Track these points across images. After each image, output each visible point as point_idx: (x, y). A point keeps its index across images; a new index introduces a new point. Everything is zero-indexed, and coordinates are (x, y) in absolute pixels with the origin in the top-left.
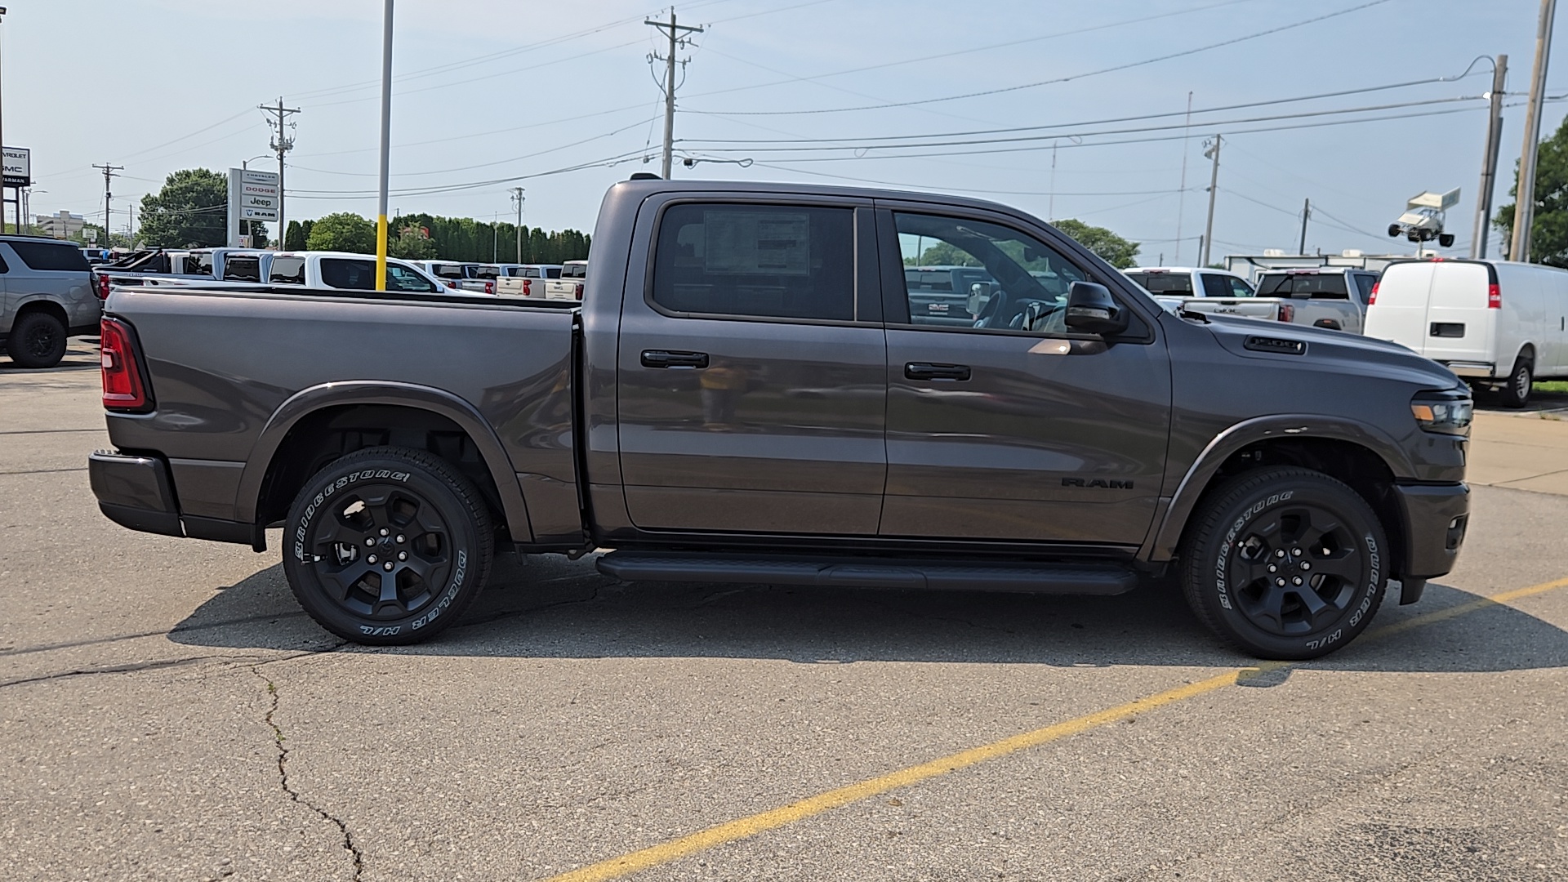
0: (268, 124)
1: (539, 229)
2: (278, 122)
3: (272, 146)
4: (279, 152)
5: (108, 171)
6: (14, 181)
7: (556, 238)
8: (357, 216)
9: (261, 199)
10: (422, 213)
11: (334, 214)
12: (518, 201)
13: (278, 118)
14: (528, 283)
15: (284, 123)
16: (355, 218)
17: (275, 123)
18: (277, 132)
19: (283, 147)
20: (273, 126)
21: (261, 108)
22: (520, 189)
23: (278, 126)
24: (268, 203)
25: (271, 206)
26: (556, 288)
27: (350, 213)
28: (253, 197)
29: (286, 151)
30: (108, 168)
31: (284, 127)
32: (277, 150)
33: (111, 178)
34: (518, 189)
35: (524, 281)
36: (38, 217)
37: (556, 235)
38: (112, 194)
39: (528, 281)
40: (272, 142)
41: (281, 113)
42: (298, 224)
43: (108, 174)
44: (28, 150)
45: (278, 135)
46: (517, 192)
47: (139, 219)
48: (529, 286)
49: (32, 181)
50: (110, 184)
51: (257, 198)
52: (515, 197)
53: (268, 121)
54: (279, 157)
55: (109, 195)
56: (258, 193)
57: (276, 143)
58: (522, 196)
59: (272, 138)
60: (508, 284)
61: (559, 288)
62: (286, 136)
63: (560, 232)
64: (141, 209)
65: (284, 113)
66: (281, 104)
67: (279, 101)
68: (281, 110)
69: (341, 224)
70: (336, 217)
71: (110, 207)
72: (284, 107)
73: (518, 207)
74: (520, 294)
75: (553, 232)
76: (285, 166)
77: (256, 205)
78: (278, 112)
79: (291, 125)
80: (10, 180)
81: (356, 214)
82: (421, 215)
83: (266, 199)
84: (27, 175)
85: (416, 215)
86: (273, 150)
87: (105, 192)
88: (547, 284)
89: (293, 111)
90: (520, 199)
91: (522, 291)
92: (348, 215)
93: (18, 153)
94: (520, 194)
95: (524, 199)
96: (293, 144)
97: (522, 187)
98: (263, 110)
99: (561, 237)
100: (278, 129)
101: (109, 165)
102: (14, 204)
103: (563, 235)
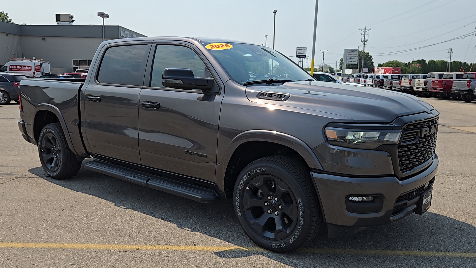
0: (361, 35)
1: (466, 63)
2: (364, 34)
3: (362, 41)
4: (363, 43)
5: (324, 52)
6: (302, 56)
7: (472, 65)
8: (397, 61)
9: (353, 57)
10: (422, 59)
11: (390, 61)
12: (450, 53)
13: (364, 33)
14: (410, 80)
15: (366, 34)
16: (397, 62)
17: (363, 34)
18: (363, 37)
19: (365, 41)
20: (362, 35)
21: (359, 30)
22: (451, 49)
23: (364, 35)
24: (354, 58)
25: (356, 59)
26: (418, 82)
27: (395, 60)
28: (350, 57)
29: (366, 42)
30: (324, 51)
31: (366, 35)
32: (363, 42)
33: (325, 54)
34: (450, 49)
35: (409, 80)
36: (319, 66)
37: (472, 64)
38: (324, 58)
39: (411, 80)
40: (362, 40)
41: (365, 31)
42: (381, 65)
43: (324, 53)
44: (306, 48)
45: (364, 38)
46: (450, 50)
47: (339, 65)
48: (411, 82)
49: (307, 56)
50: (324, 56)
51: (351, 57)
52: (449, 52)
53: (361, 34)
54: (363, 44)
55: (324, 59)
56: (352, 55)
57: (363, 40)
58: (452, 52)
59: (362, 39)
60: (405, 81)
61: (419, 82)
62: (366, 38)
63: (474, 63)
64: (340, 62)
65: (366, 31)
66: (365, 28)
67: (365, 27)
68: (365, 30)
69: (392, 64)
70: (390, 62)
71: (324, 62)
72: (366, 29)
73: (450, 55)
74: (408, 84)
75: (471, 63)
76: (365, 47)
77: (351, 59)
78: (364, 31)
79: (368, 34)
80: (301, 56)
81: (397, 60)
82: (422, 60)
83: (354, 57)
84: (305, 55)
85: (420, 60)
86: (362, 42)
87: (323, 58)
88: (416, 81)
89: (368, 30)
90: (451, 52)
91: (408, 83)
92: (394, 61)
93: (304, 49)
94: (451, 51)
95: (453, 52)
96: (368, 40)
97: (452, 48)
98: (360, 31)
99: (474, 65)
100: (364, 36)
101: (325, 50)
102: (302, 63)
103: (475, 64)
